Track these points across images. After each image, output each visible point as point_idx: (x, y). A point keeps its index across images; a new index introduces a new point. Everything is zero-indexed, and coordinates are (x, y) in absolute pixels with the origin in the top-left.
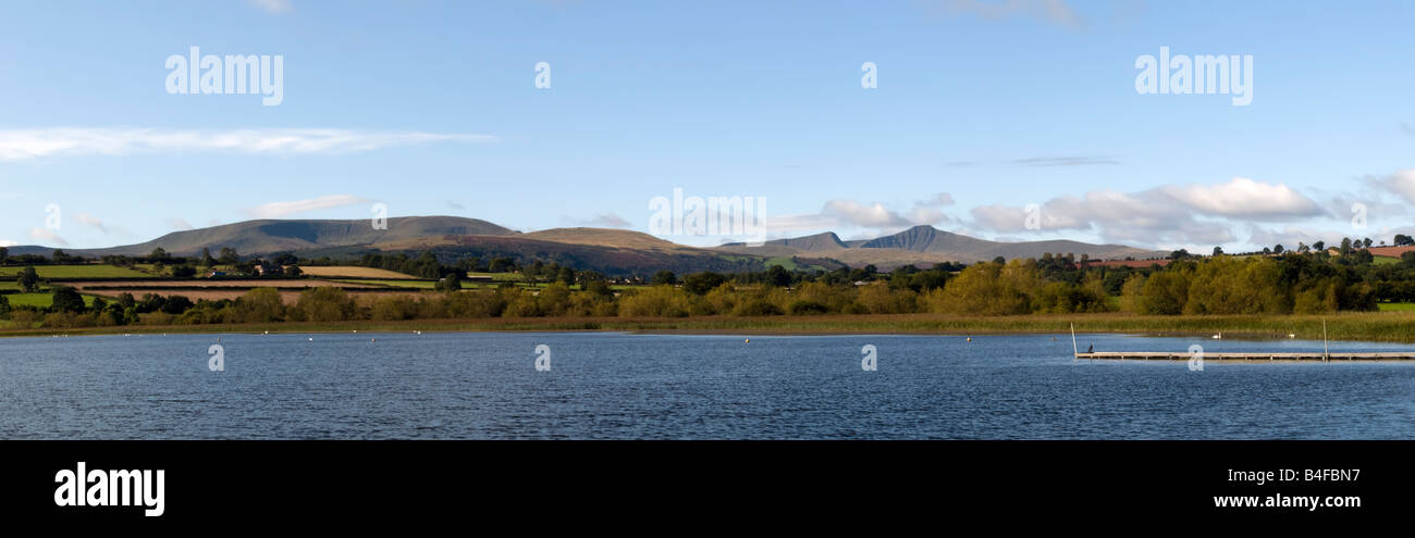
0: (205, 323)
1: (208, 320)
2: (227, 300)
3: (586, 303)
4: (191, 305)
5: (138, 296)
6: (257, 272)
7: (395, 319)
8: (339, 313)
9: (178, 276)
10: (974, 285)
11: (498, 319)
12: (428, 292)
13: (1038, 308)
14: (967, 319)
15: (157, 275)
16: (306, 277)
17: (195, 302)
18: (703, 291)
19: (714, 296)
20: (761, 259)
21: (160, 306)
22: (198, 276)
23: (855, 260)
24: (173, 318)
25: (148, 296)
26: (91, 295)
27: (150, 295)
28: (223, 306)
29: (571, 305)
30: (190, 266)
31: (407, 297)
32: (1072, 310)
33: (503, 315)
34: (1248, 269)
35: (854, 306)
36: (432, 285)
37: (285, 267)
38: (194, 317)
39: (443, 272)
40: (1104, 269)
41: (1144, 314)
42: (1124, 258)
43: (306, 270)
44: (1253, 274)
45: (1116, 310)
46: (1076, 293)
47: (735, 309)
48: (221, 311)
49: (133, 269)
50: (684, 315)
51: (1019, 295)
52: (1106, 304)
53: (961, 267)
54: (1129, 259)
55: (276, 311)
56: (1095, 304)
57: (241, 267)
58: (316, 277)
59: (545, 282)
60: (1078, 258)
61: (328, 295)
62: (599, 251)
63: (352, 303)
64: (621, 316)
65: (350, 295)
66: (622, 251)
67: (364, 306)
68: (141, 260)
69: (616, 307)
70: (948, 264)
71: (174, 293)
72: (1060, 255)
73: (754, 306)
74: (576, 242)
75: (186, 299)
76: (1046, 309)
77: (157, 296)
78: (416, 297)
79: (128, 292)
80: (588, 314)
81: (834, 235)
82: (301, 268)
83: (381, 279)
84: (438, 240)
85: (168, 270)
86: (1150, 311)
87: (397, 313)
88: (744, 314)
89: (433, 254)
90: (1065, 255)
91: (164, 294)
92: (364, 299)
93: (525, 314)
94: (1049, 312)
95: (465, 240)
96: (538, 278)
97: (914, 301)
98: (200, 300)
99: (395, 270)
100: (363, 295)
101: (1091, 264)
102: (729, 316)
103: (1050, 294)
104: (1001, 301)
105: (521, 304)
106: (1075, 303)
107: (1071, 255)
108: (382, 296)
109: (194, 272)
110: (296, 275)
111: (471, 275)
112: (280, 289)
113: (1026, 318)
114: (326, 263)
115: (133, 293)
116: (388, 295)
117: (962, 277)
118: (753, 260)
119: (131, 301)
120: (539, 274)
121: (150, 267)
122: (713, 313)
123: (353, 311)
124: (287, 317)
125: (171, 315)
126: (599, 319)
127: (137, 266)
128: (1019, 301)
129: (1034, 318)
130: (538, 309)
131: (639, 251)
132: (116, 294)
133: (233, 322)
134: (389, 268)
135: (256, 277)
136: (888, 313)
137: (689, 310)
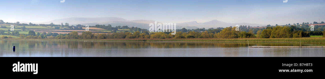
0: (61, 38)
1: (62, 38)
2: (66, 34)
3: (143, 35)
4: (58, 35)
5: (47, 33)
6: (73, 28)
8: (90, 37)
9: (56, 29)
10: (226, 32)
11: (124, 39)
13: (239, 37)
14: (225, 39)
15: (51, 28)
17: (59, 34)
19: (171, 34)
21: (51, 35)
22: (60, 29)
23: (200, 27)
25: (49, 33)
26: (37, 32)
27: (50, 32)
28: (65, 35)
29: (140, 36)
30: (59, 27)
31: (105, 34)
32: (247, 37)
33: (126, 38)
34: (284, 29)
35: (201, 36)
36: (110, 31)
37: (79, 27)
38: (59, 37)
39: (113, 29)
40: (253, 28)
42: (257, 26)
44: (285, 29)
45: (255, 37)
46: (247, 34)
47: (175, 37)
48: (65, 36)
49: (46, 27)
50: (164, 38)
51: (235, 34)
52: (254, 36)
53: (222, 28)
54: (258, 27)
55: (77, 36)
56: (251, 36)
57: (69, 27)
59: (134, 31)
60: (247, 27)
61: (88, 33)
63: (93, 35)
64: (151, 38)
65: (93, 33)
67: (95, 36)
68: (48, 25)
69: (150, 36)
70: (220, 28)
71: (55, 32)
72: (244, 26)
73: (179, 36)
74: (141, 23)
75: (57, 33)
76: (241, 37)
77: (51, 33)
78: (107, 34)
79: (45, 32)
80: (144, 38)
81: (196, 22)
82: (82, 27)
83: (99, 30)
85: (54, 27)
86: (263, 37)
87: (103, 37)
88: (177, 38)
89: (111, 25)
90: (245, 26)
91: (53, 32)
92: (96, 34)
93: (130, 38)
94: (242, 38)
96: (133, 30)
97: (213, 35)
98: (60, 34)
99: (102, 28)
100: (95, 33)
101: (250, 28)
102: (174, 39)
103: (242, 34)
104: (232, 35)
105: (129, 36)
106: (247, 36)
107: (246, 26)
108: (99, 34)
109: (59, 28)
110: (81, 29)
111: (119, 29)
112: (78, 32)
113: (237, 39)
115: (46, 32)
116: (101, 33)
117: (223, 30)
118: (179, 27)
119: (45, 33)
121: (50, 27)
122: (170, 38)
123: (93, 37)
124: (79, 38)
125: (54, 37)
126: (146, 39)
127: (47, 26)
128: (235, 35)
129: (239, 39)
130: (133, 37)
132: (42, 32)
133: (67, 38)
136: (207, 38)
137: (165, 37)
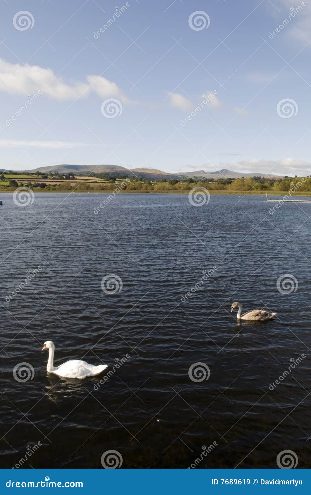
0: (51, 190)
1: (52, 189)
2: (56, 184)
3: (146, 186)
4: (47, 186)
5: (33, 183)
6: (64, 178)
7: (99, 190)
8: (86, 188)
9: (43, 178)
10: (239, 184)
11: (125, 190)
12: (107, 183)
13: (254, 189)
14: (237, 191)
15: (37, 178)
16: (76, 179)
17: (48, 185)
18: (174, 184)
19: (176, 185)
20: (186, 176)
21: (39, 186)
22: (48, 178)
23: (208, 177)
24: (43, 189)
26: (20, 182)
27: (36, 183)
28: (55, 186)
29: (142, 187)
30: (46, 176)
31: (102, 184)
32: (262, 190)
35: (210, 188)
37: (71, 177)
38: (48, 189)
39: (110, 178)
40: (268, 180)
41: (279, 191)
43: (76, 177)
44: (306, 182)
45: (272, 190)
46: (263, 186)
47: (182, 188)
48: (55, 187)
49: (31, 176)
50: (170, 190)
51: (249, 186)
52: (270, 188)
53: (234, 179)
54: (274, 178)
55: (69, 188)
56: (268, 188)
57: (60, 176)
58: (78, 179)
59: (135, 181)
60: (262, 178)
61: (83, 184)
62: (148, 174)
63: (89, 186)
64: (155, 190)
65: (88, 184)
66: (153, 174)
67: (92, 187)
68: (33, 174)
69: (153, 187)
70: (231, 178)
71: (42, 182)
72: (257, 177)
73: (186, 188)
74: (143, 172)
75: (45, 184)
76: (256, 189)
77: (37, 183)
78: (104, 184)
79: (30, 182)
80: (147, 189)
81: (203, 171)
82: (75, 177)
83: (95, 180)
84: (108, 171)
85: (40, 176)
86: (281, 190)
87: (100, 188)
88: (184, 189)
89: (107, 174)
90: (259, 177)
91: (40, 183)
92: (91, 185)
93: (131, 189)
95: (115, 171)
96: (134, 180)
97: (224, 187)
98: (49, 184)
99: (98, 178)
100: (91, 184)
101: (265, 179)
102: (180, 190)
103: (257, 186)
104: (245, 187)
105: (130, 187)
106: (263, 188)
107: (260, 177)
108: (96, 184)
109: (47, 177)
110: (74, 178)
111: (117, 179)
112: (70, 182)
113: (251, 191)
114: (81, 175)
115: (31, 182)
116: (98, 184)
117: (236, 181)
118: (184, 177)
119: (31, 184)
120: (134, 179)
121: (36, 176)
122: (176, 189)
123: (89, 188)
124: (72, 189)
125: (42, 188)
126: (150, 190)
127: (32, 175)
128: (249, 187)
129: (253, 191)
130: (134, 188)
131: (158, 174)
132: (27, 182)
133: (58, 190)
134: (97, 177)
135: (63, 179)
136: (218, 190)
137: (171, 188)
